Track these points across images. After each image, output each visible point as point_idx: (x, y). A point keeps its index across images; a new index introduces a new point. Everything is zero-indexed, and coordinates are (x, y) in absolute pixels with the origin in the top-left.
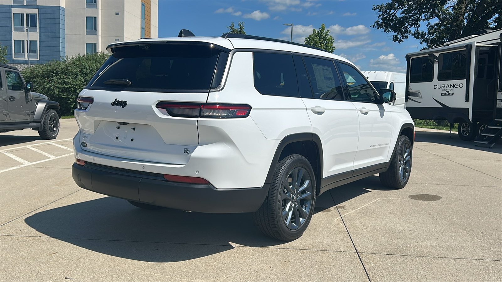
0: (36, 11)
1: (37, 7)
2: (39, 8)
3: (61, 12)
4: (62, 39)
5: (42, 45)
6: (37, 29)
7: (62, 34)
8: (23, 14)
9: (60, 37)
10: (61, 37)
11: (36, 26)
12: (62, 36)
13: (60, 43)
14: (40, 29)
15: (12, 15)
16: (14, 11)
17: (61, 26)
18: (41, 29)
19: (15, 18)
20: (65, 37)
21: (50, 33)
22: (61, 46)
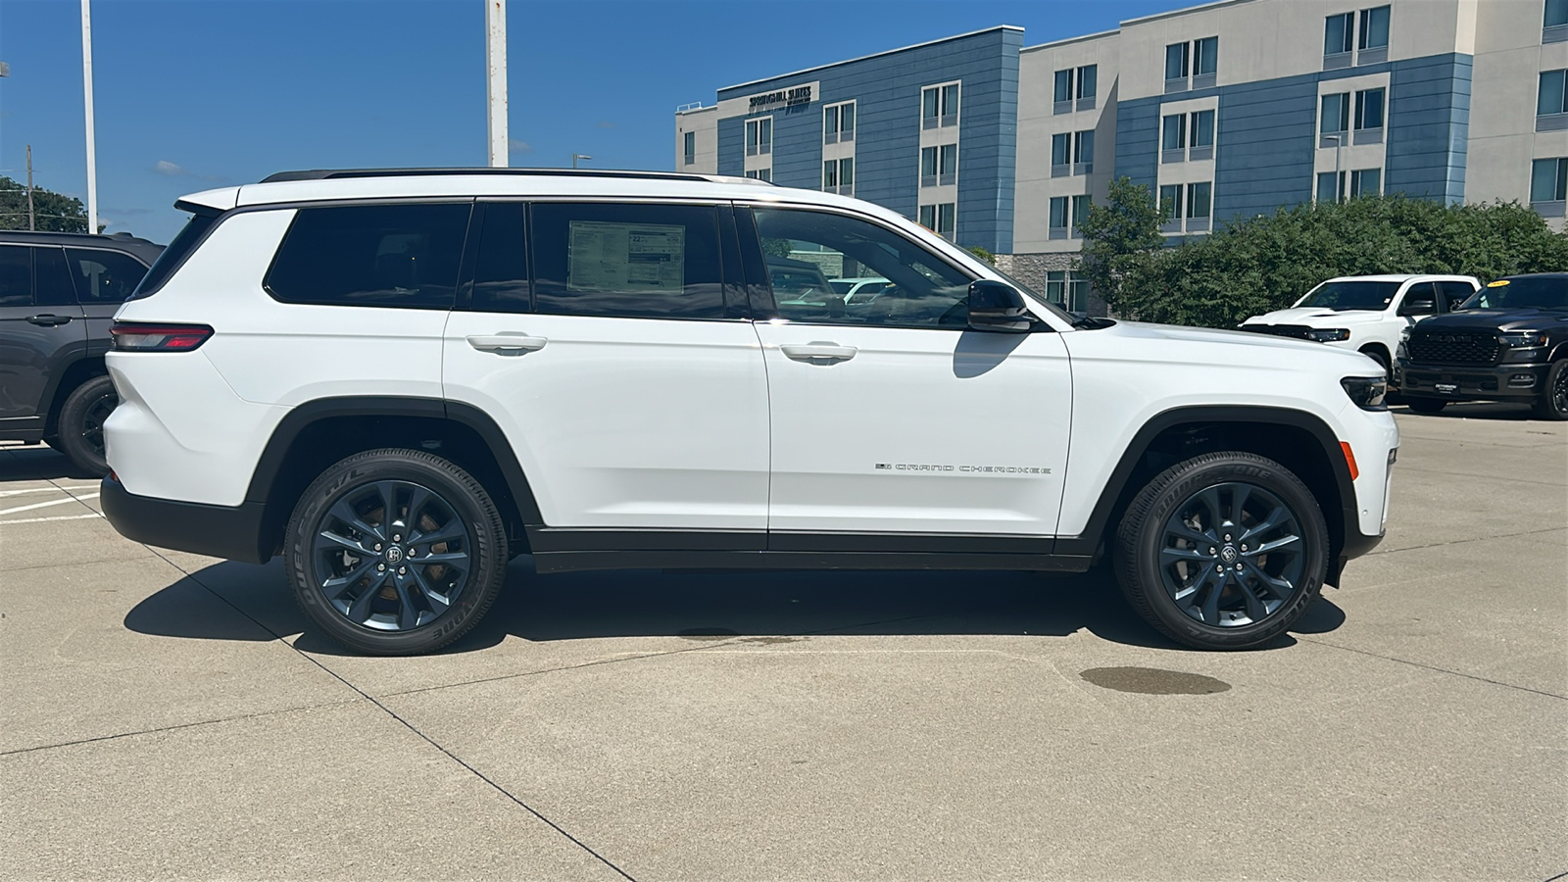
0: (1383, 80)
1: (1389, 67)
2: (1394, 68)
3: (1458, 71)
4: (1454, 157)
5: (1393, 181)
6: (1382, 132)
7: (1455, 140)
8: (1348, 94)
9: (1448, 151)
10: (1451, 149)
11: (1381, 125)
12: (1455, 146)
13: (1446, 170)
14: (1391, 133)
15: (1320, 99)
16: (1326, 88)
17: (1455, 115)
18: (1393, 132)
19: (1325, 108)
20: (1466, 148)
21: (1418, 142)
22: (1448, 178)
